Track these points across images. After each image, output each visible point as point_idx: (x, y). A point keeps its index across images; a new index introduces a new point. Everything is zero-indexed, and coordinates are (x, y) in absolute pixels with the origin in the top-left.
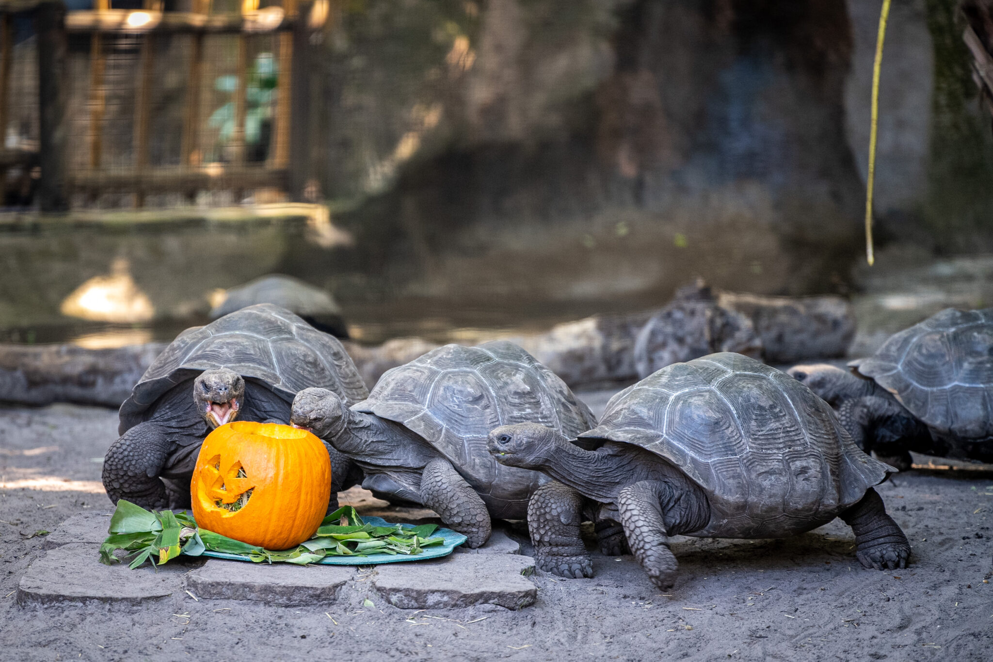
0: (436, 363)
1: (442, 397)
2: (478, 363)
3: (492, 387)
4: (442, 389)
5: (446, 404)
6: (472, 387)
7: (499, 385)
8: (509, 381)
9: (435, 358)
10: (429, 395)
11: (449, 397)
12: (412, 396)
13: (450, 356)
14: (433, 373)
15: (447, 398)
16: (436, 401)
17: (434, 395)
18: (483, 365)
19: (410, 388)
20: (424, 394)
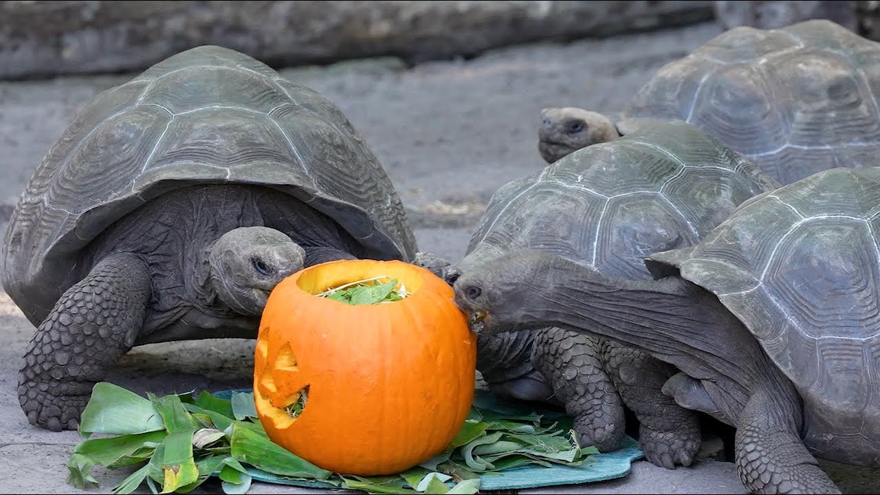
0: (594, 182)
1: (617, 246)
2: (660, 178)
3: (691, 220)
4: (615, 231)
5: (626, 258)
6: (662, 227)
7: (700, 215)
8: (713, 206)
9: (590, 172)
10: (595, 244)
11: (629, 246)
12: (568, 246)
13: (613, 169)
14: (595, 203)
15: (625, 248)
16: (608, 253)
17: (603, 242)
18: (669, 179)
19: (562, 232)
20: (588, 241)
